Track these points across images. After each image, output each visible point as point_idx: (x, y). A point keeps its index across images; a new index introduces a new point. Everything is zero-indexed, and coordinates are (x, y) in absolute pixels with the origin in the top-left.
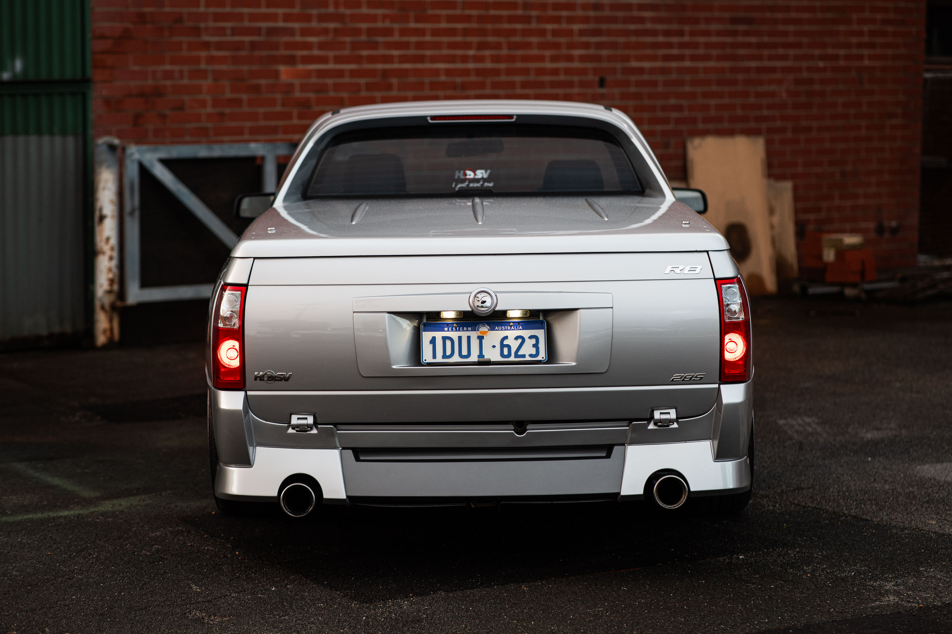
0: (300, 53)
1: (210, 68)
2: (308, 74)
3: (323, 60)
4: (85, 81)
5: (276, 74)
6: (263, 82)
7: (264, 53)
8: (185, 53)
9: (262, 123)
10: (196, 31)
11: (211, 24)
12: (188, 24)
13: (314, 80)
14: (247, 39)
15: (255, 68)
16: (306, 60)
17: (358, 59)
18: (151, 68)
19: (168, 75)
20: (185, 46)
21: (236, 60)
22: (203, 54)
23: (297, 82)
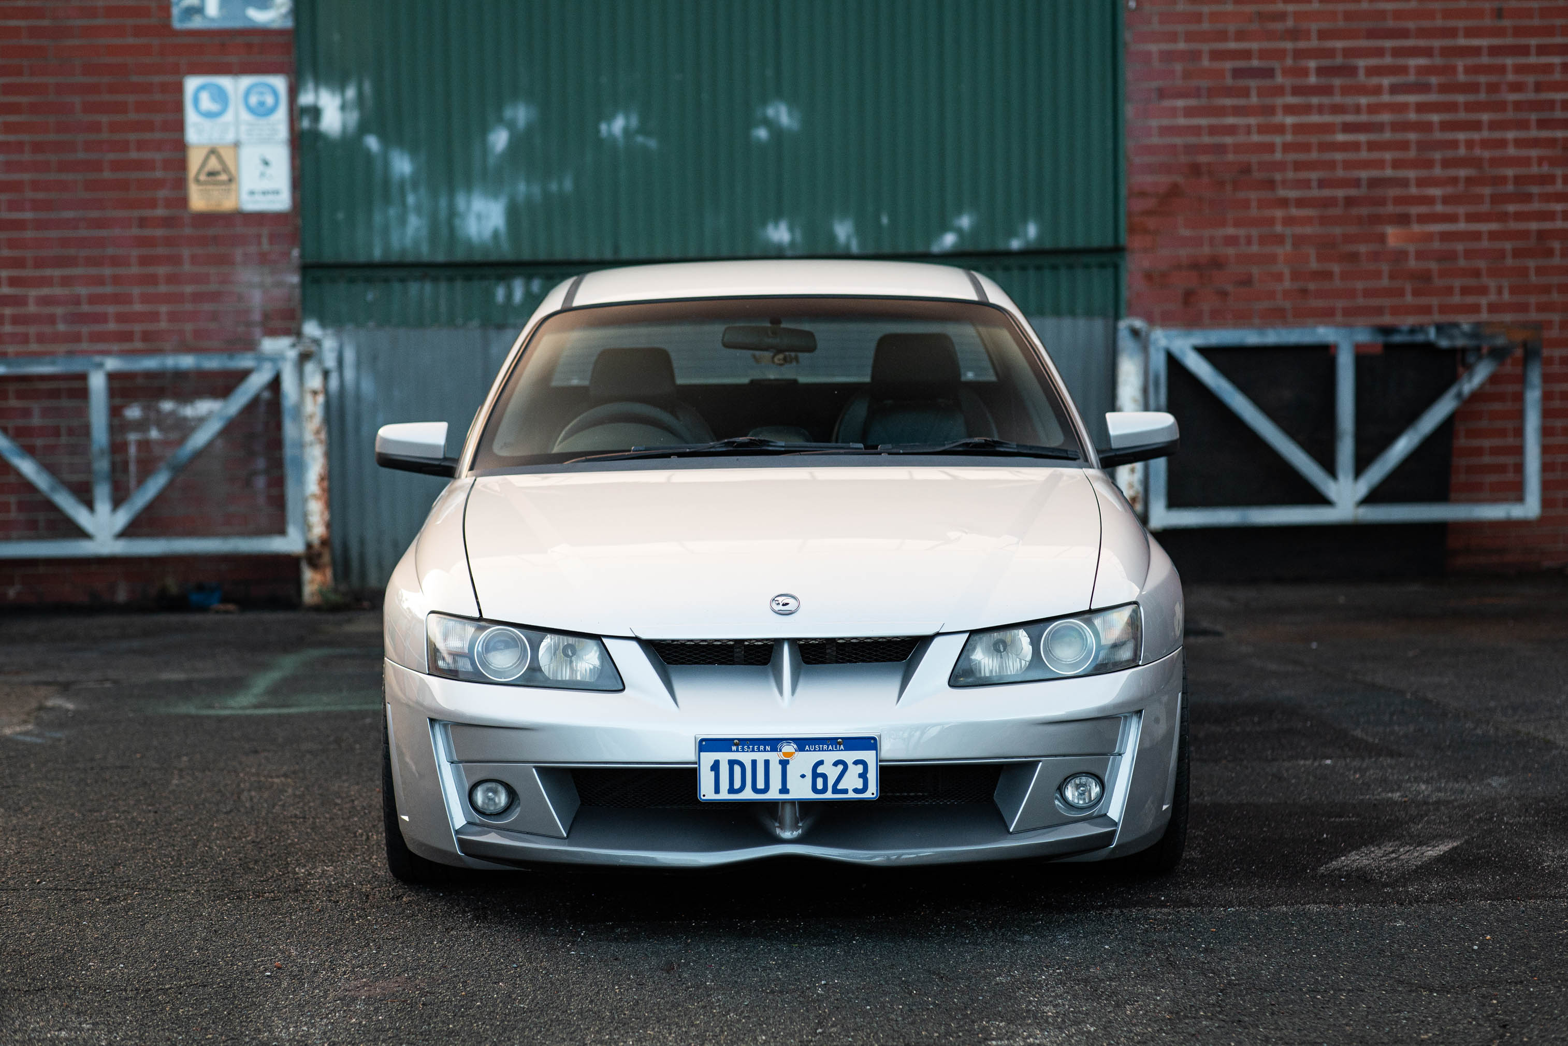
0: (1414, 210)
1: (1288, 231)
2: (1429, 237)
3: (1452, 218)
4: (1117, 250)
5: (1382, 238)
6: (1363, 248)
7: (1364, 211)
8: (1254, 212)
9: (1361, 301)
10: (1270, 184)
11: (1290, 175)
12: (1257, 175)
13: (1436, 245)
14: (1340, 193)
15: (1353, 230)
16: (1423, 219)
17: (1502, 217)
18: (1207, 233)
19: (1232, 241)
20: (1254, 204)
21: (1324, 221)
22: (1279, 213)
23: (1411, 248)
